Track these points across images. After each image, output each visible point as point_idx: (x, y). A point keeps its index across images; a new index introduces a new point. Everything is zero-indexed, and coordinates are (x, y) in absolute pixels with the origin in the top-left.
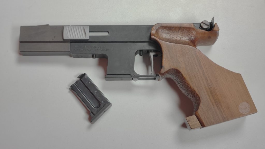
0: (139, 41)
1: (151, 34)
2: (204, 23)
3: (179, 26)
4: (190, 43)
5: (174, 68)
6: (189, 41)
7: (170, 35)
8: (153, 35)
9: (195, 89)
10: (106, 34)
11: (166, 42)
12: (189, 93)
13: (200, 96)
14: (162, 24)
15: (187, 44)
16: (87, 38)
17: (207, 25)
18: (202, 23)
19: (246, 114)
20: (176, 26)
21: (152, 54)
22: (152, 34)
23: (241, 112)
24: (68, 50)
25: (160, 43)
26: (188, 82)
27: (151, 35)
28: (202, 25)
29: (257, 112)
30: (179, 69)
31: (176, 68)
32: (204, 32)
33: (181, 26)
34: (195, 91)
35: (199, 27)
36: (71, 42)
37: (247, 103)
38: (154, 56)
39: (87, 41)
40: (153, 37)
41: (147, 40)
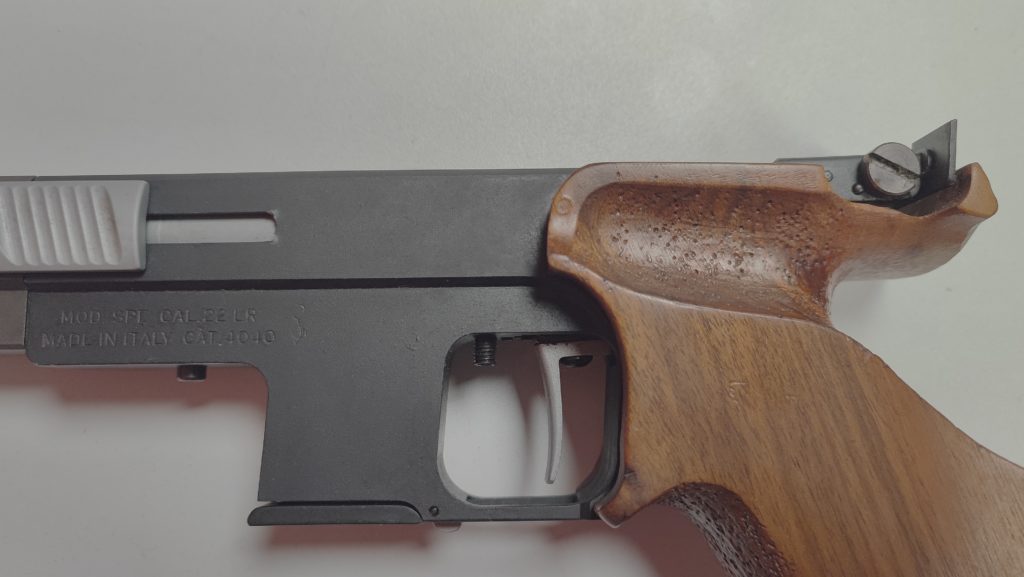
0: (469, 274)
1: (550, 237)
2: (887, 163)
3: (732, 180)
4: (801, 291)
5: (706, 478)
6: (794, 281)
7: (675, 238)
8: (565, 249)
10: (259, 231)
11: (649, 297)
14: (620, 168)
16: (133, 260)
17: (908, 173)
18: (873, 156)
20: (716, 181)
21: (552, 357)
22: (555, 240)
24: (16, 343)
25: (613, 308)
27: (550, 244)
28: (875, 170)
30: (736, 485)
32: (889, 219)
33: (748, 182)
35: (851, 181)
36: (32, 289)
38: (563, 361)
39: (133, 280)
40: (559, 260)
41: (521, 270)
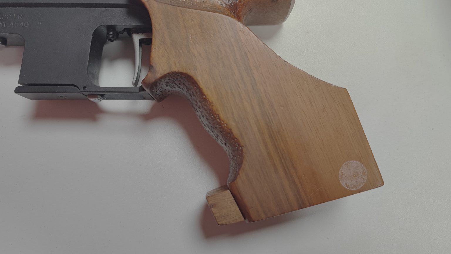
4: (226, 9)
6: (224, 6)
9: (232, 125)
12: (218, 135)
13: (242, 144)
15: (219, 11)
19: (355, 189)
23: (343, 184)
26: (214, 109)
29: (383, 184)
30: (191, 73)
31: (185, 71)
34: (231, 130)
37: (359, 163)
41: (122, 1)
